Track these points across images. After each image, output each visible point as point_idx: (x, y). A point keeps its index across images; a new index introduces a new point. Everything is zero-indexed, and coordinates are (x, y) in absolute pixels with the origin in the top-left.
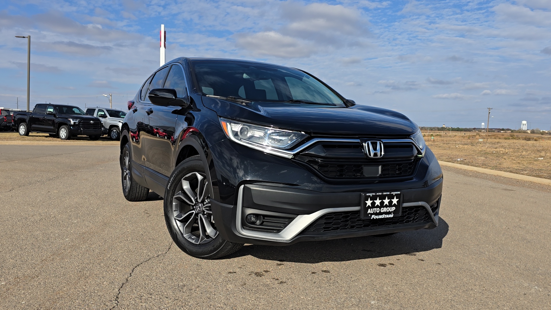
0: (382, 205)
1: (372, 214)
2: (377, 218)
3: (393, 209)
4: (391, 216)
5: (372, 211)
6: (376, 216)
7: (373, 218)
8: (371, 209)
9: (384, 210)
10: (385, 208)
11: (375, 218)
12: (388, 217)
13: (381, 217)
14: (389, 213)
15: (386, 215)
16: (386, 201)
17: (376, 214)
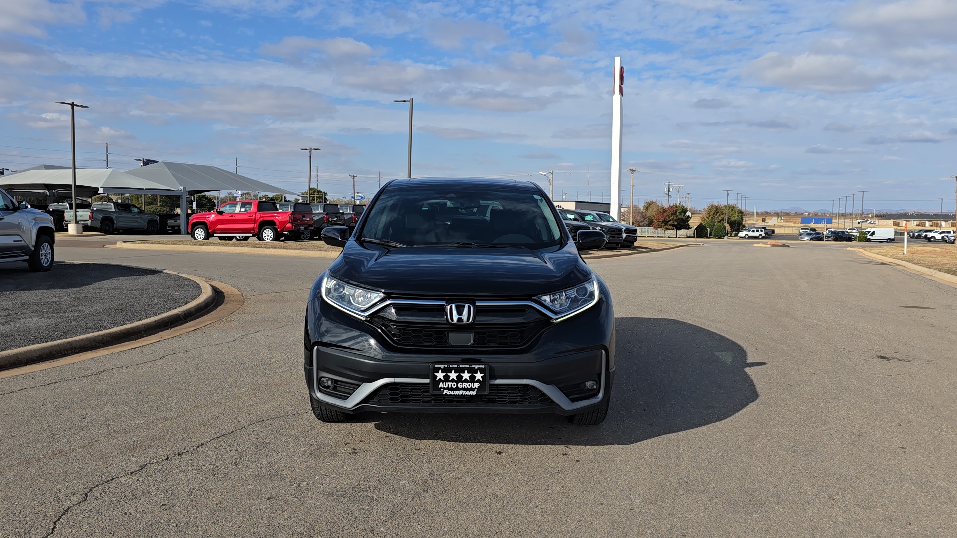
0: (459, 379)
1: (444, 388)
2: (452, 393)
3: (477, 385)
4: (474, 393)
5: (446, 385)
6: (450, 391)
7: (446, 393)
8: (444, 383)
9: (461, 385)
10: (464, 383)
11: (448, 393)
12: (468, 394)
13: (456, 393)
14: (472, 389)
15: (464, 392)
16: (466, 375)
17: (451, 389)
